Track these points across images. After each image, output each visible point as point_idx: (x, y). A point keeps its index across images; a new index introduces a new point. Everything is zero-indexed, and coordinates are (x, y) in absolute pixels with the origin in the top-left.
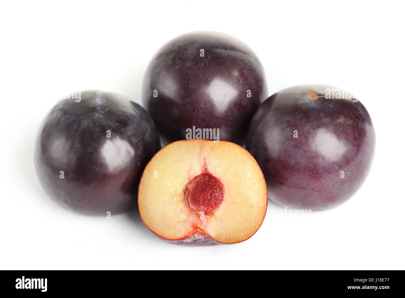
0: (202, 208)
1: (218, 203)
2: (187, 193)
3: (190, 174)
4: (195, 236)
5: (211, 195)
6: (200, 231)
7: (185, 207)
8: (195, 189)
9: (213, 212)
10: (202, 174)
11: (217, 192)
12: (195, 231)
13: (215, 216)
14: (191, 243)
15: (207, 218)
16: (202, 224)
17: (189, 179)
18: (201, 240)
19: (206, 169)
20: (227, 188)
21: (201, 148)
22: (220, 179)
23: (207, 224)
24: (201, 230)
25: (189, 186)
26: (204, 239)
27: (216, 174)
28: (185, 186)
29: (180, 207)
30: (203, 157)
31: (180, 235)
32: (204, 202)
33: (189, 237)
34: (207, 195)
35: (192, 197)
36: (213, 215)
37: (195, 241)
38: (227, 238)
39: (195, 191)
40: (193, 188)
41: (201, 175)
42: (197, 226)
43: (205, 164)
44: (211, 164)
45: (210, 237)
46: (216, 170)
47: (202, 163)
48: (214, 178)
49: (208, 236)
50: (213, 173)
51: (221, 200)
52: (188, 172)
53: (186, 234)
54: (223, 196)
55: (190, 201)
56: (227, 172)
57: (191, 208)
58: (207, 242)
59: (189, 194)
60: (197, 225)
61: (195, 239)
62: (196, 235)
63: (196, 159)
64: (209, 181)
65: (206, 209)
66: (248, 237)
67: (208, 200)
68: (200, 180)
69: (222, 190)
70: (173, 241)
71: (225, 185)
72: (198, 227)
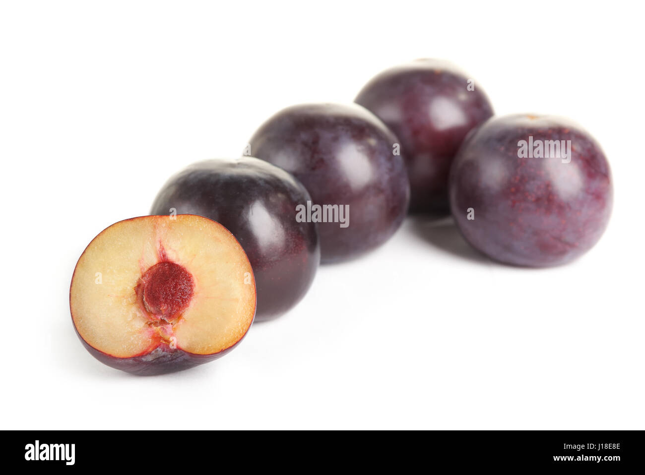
0: (164, 308)
1: (186, 299)
2: (140, 290)
3: (142, 265)
4: (158, 350)
5: (175, 287)
6: (164, 342)
7: (139, 312)
8: (151, 282)
9: (181, 313)
10: (160, 263)
11: (184, 284)
12: (156, 344)
13: (184, 319)
14: (154, 362)
15: (172, 323)
16: (166, 331)
17: (142, 273)
18: (166, 356)
19: (164, 256)
20: (197, 278)
21: (155, 227)
22: (186, 267)
23: (172, 332)
25: (143, 281)
26: (172, 355)
27: (179, 260)
28: (136, 282)
29: (133, 312)
30: (157, 239)
31: (137, 350)
32: (166, 299)
33: (150, 353)
34: (170, 288)
35: (148, 295)
36: (181, 318)
37: (158, 359)
38: (204, 348)
39: (152, 285)
40: (149, 282)
41: (158, 264)
42: (159, 336)
43: (162, 249)
44: (170, 248)
46: (178, 255)
47: (158, 247)
48: (177, 265)
50: (174, 260)
51: (190, 295)
52: (139, 261)
53: (145, 348)
54: (192, 290)
55: (146, 300)
56: (195, 255)
57: (148, 311)
58: (175, 359)
59: (143, 291)
60: (159, 334)
61: (158, 355)
63: (149, 243)
64: (170, 270)
65: (170, 308)
67: (173, 295)
68: (158, 270)
69: (189, 280)
71: (193, 275)
72: (161, 338)
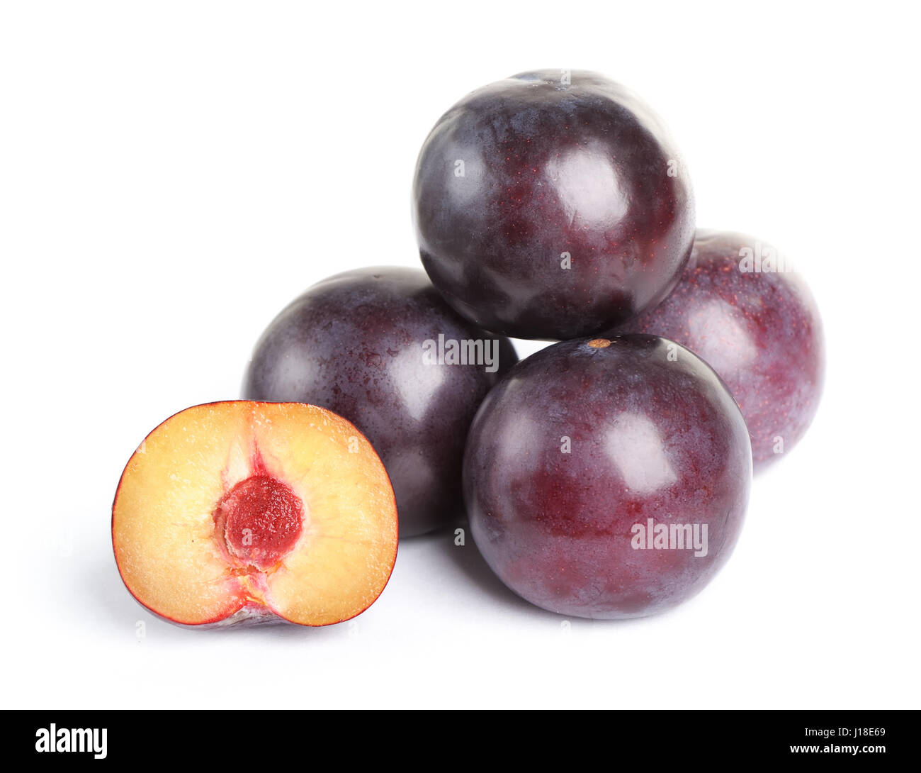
0: (256, 554)
1: (290, 541)
2: (221, 519)
3: (226, 478)
4: (242, 612)
7: (217, 551)
8: (240, 511)
9: (280, 559)
12: (241, 603)
13: (285, 568)
14: (234, 626)
15: (266, 572)
16: (256, 584)
17: (224, 490)
18: (254, 618)
19: (261, 467)
21: (248, 420)
22: (293, 487)
23: (267, 586)
24: (255, 598)
25: (226, 505)
26: (262, 617)
27: (283, 476)
28: (214, 504)
29: (208, 550)
30: (252, 439)
31: (210, 612)
33: (230, 616)
34: (267, 525)
35: (232, 531)
36: (280, 567)
37: (242, 621)
39: (240, 515)
40: (235, 510)
41: (250, 478)
42: (245, 591)
43: (259, 456)
45: (276, 613)
46: (282, 469)
47: (252, 453)
48: (280, 485)
49: (271, 612)
50: (276, 475)
51: (298, 534)
52: (222, 473)
53: (223, 610)
54: (300, 526)
55: (230, 538)
56: (308, 470)
57: (231, 554)
58: (268, 621)
59: (226, 523)
60: (245, 588)
61: (243, 617)
62: (244, 609)
63: (238, 446)
64: (269, 493)
65: (264, 553)
66: (360, 610)
68: (250, 491)
69: (298, 511)
70: (194, 626)
71: (304, 501)
72: (248, 594)
